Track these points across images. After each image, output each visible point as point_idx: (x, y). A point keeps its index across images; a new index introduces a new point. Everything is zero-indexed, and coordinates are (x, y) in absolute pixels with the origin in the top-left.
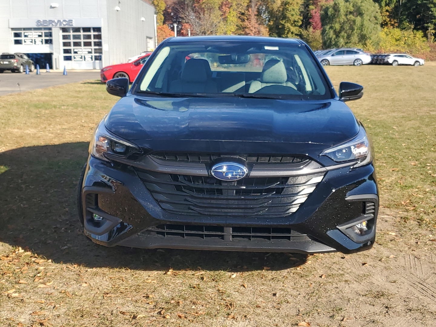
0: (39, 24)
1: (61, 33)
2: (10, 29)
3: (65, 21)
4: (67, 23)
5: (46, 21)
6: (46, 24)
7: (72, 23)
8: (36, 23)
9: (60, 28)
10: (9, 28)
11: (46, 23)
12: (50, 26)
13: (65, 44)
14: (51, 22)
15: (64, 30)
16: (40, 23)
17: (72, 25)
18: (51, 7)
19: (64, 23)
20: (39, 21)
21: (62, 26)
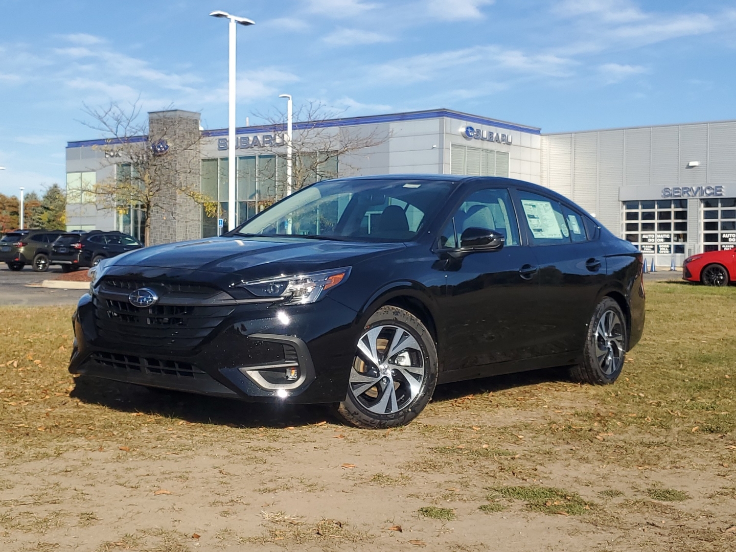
0: (667, 194)
1: (703, 208)
2: (621, 202)
3: (709, 188)
4: (712, 191)
5: (679, 189)
6: (679, 194)
7: (721, 191)
8: (662, 192)
9: (701, 200)
10: (619, 201)
11: (678, 192)
12: (685, 197)
13: (708, 226)
14: (687, 190)
15: (708, 203)
16: (668, 192)
17: (721, 195)
18: (689, 167)
19: (708, 192)
20: (666, 190)
21: (705, 196)
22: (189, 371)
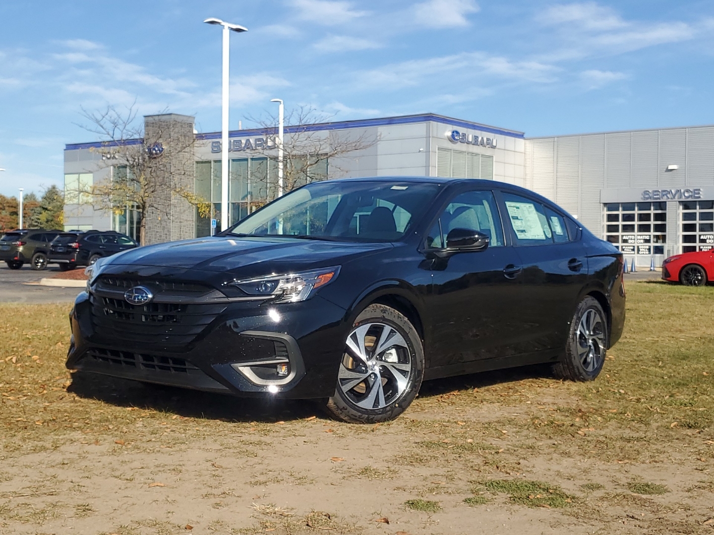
0: (647, 196)
1: (681, 211)
2: (602, 205)
3: (687, 191)
4: (691, 194)
5: (658, 191)
6: (658, 196)
7: (699, 193)
8: (642, 194)
9: (679, 202)
10: (600, 203)
12: (664, 199)
13: (687, 228)
14: (666, 192)
15: (686, 205)
16: (647, 194)
17: (699, 197)
18: (668, 170)
19: (687, 195)
20: (646, 192)
21: (683, 199)
22: (182, 367)
